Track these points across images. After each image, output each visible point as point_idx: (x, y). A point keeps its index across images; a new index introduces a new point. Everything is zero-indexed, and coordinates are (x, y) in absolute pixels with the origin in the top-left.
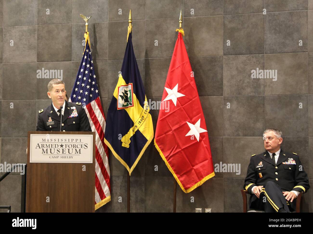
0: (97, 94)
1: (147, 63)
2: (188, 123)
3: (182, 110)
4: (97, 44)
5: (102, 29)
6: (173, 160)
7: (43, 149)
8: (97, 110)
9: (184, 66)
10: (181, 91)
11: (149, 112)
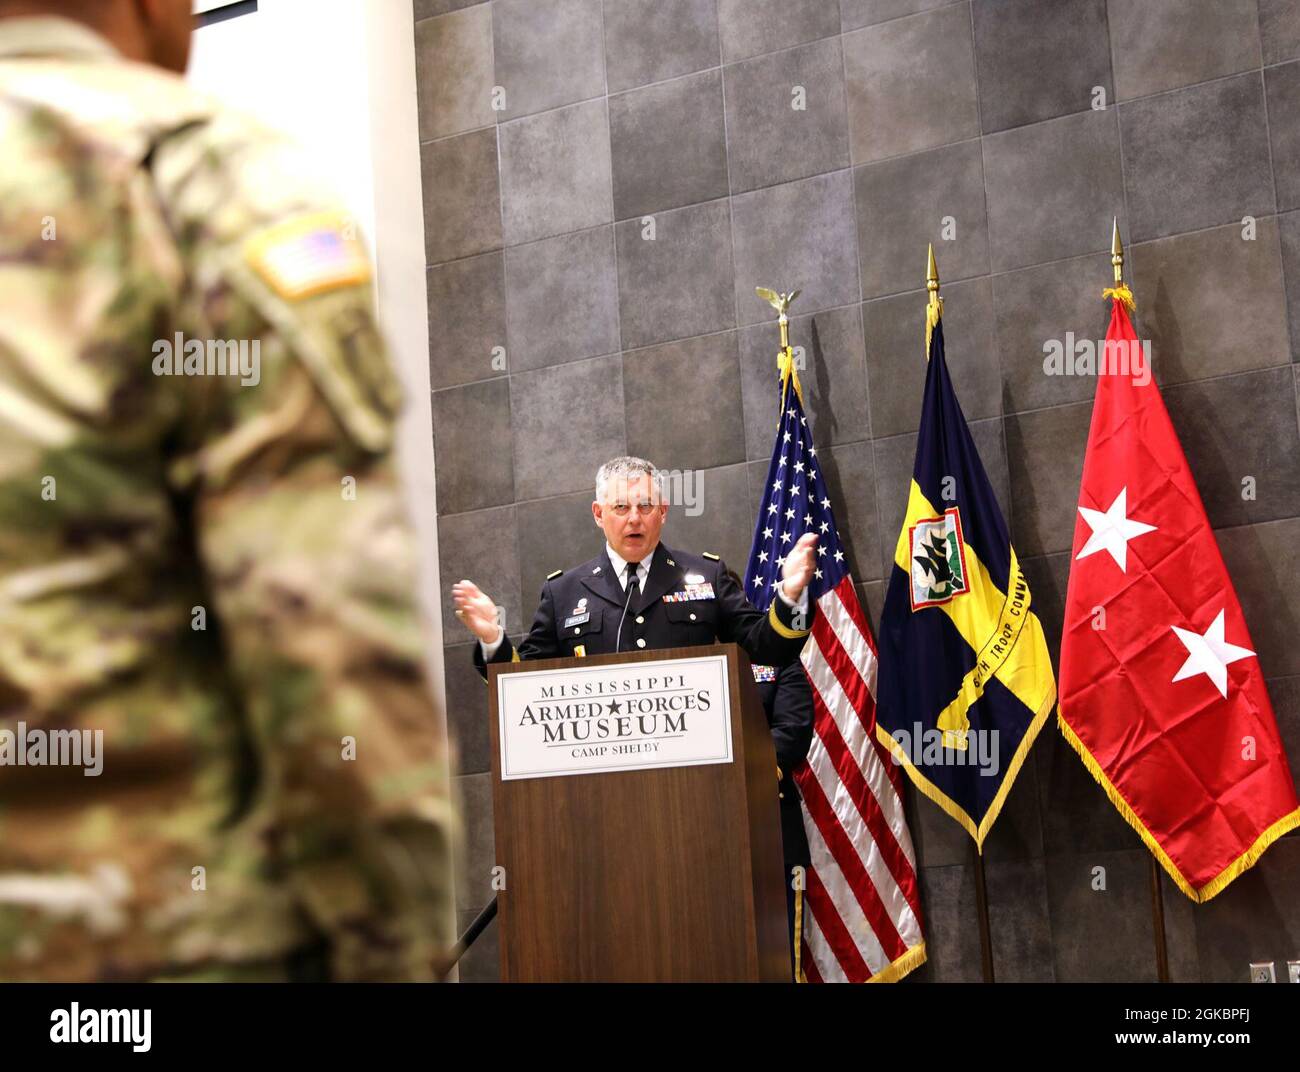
0: (840, 567)
1: (1013, 434)
2: (1181, 633)
3: (1151, 586)
4: (829, 389)
5: (843, 331)
6: (1132, 776)
7: (546, 727)
8: (846, 626)
9: (1142, 422)
10: (1140, 512)
11: (1030, 609)
